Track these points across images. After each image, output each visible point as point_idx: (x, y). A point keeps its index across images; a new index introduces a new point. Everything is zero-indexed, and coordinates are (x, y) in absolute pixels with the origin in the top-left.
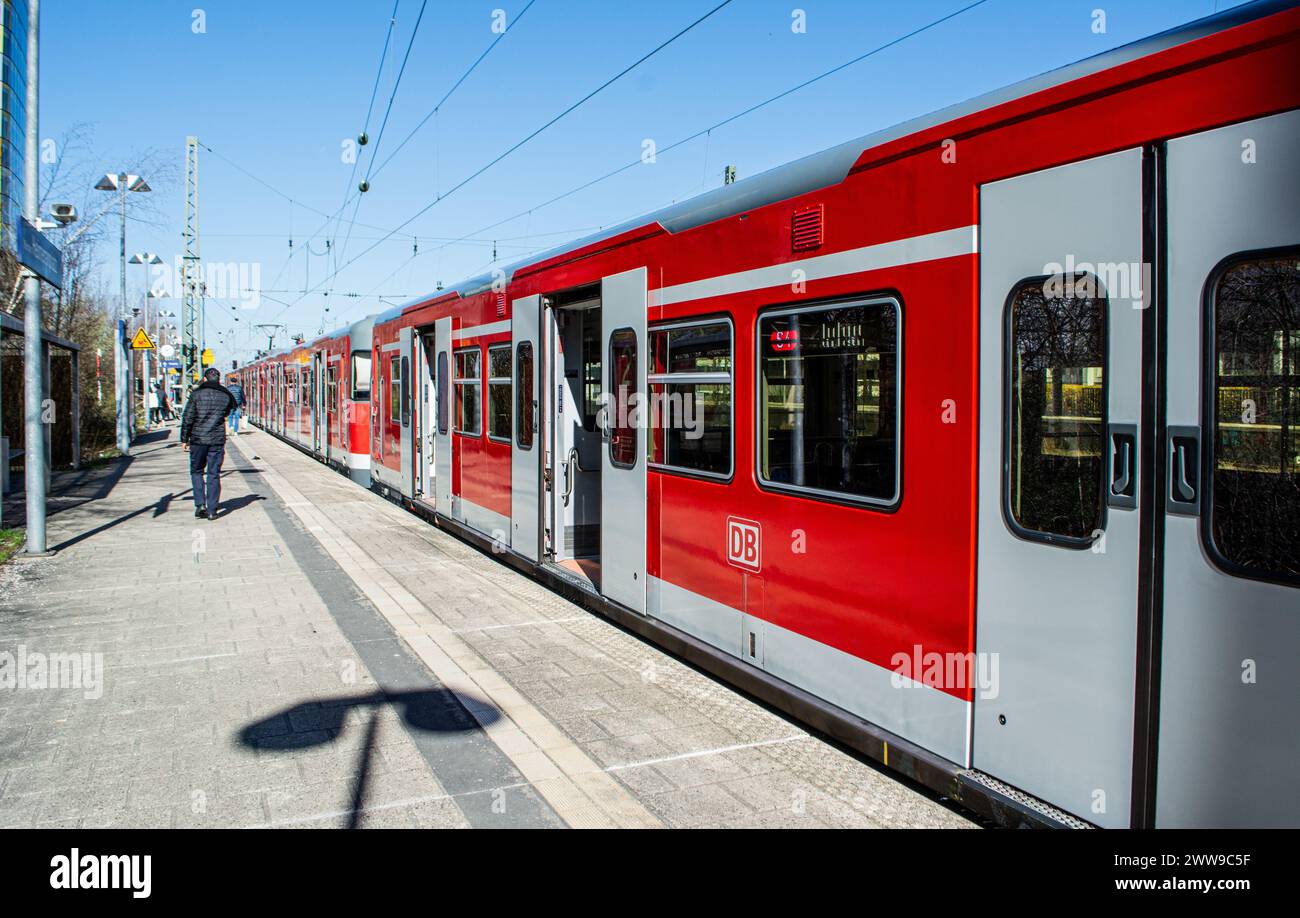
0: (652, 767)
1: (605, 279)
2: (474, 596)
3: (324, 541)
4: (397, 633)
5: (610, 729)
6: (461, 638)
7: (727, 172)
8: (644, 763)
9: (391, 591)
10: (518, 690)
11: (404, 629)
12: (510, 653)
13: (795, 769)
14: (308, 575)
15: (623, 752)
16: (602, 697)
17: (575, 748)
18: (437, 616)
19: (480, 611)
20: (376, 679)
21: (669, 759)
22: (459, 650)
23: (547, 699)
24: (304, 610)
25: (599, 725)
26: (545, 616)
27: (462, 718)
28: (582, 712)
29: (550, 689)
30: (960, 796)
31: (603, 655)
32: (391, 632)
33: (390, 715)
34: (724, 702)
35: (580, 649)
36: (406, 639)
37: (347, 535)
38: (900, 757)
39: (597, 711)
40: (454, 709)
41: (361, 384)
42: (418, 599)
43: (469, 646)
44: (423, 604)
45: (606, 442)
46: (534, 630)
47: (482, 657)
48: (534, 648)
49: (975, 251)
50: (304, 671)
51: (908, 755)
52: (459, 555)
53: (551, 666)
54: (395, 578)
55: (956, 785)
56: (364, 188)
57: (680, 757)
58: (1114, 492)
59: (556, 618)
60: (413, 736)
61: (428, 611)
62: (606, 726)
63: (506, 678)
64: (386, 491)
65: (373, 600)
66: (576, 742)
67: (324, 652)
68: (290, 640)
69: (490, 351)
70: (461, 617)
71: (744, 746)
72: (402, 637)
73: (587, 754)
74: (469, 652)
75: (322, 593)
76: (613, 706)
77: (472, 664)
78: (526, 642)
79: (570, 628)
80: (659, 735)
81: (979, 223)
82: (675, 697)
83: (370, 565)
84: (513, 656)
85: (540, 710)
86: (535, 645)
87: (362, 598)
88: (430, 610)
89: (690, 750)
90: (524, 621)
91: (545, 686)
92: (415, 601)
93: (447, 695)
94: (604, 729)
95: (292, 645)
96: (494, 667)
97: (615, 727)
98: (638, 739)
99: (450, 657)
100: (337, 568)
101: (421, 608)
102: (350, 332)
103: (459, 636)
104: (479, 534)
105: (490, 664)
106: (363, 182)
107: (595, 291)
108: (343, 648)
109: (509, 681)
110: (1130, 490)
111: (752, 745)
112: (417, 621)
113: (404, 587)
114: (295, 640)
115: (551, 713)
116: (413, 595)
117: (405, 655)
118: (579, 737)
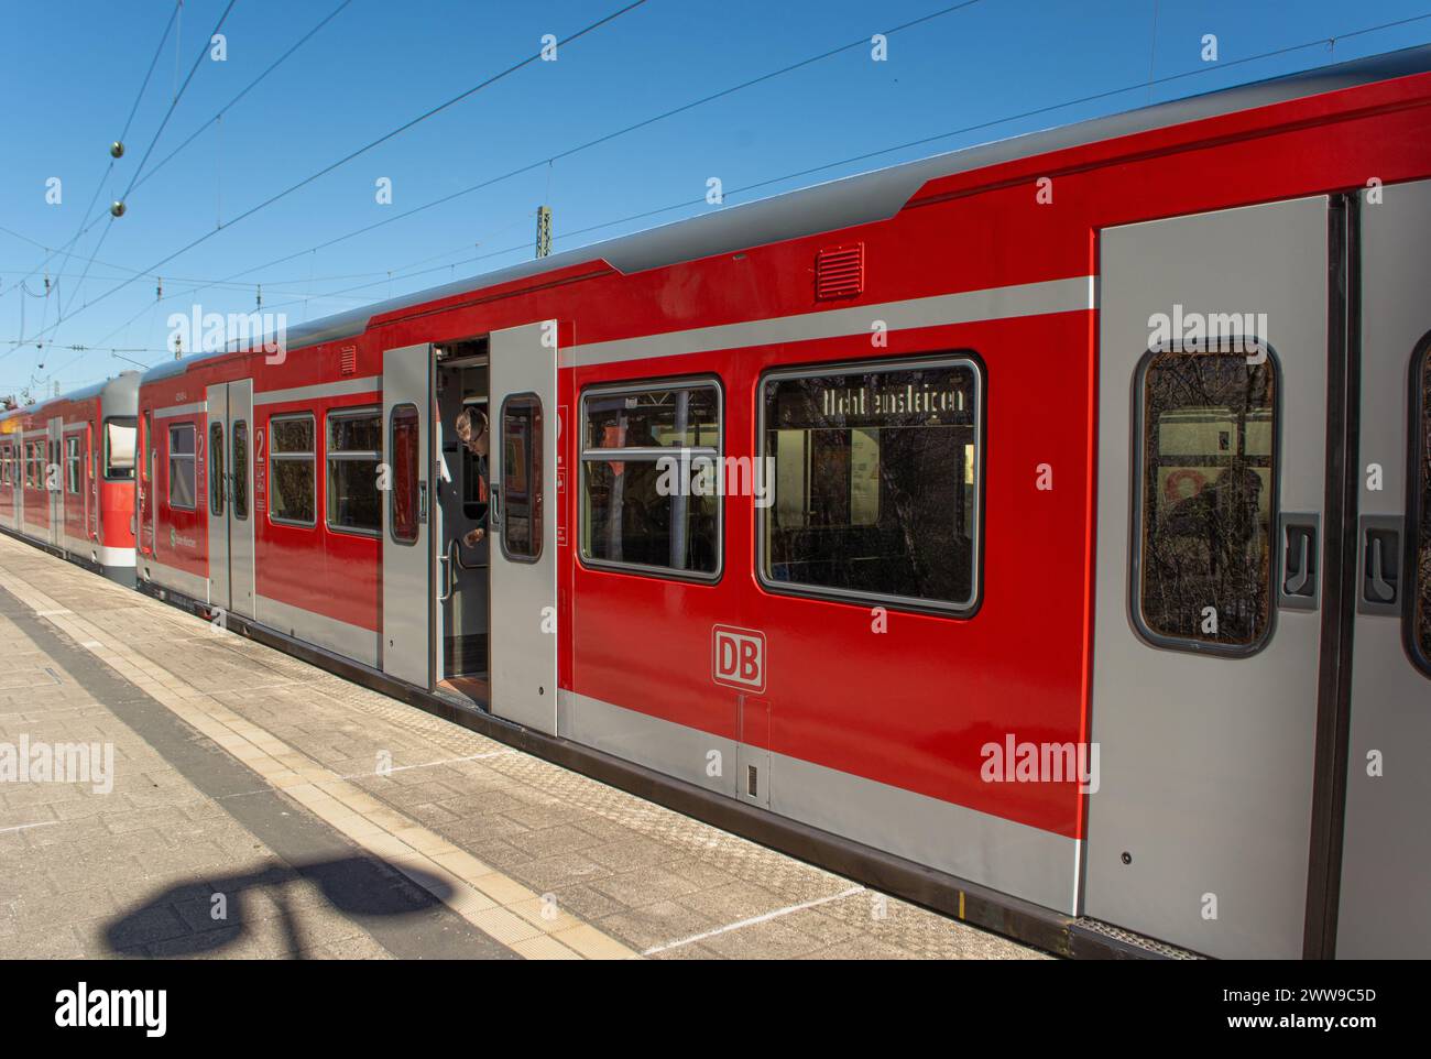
0: (698, 943)
1: (491, 333)
2: (349, 728)
3: (113, 661)
4: (269, 783)
5: (619, 898)
6: (360, 787)
7: (540, 212)
8: (688, 941)
9: (233, 725)
10: (471, 853)
11: (276, 777)
12: (434, 803)
13: (874, 931)
14: (110, 707)
15: (652, 928)
16: (585, 856)
17: (588, 928)
18: (312, 758)
19: (366, 748)
20: (274, 848)
21: (714, 932)
22: (364, 803)
23: (517, 862)
24: (126, 756)
25: (602, 894)
26: (452, 751)
27: (418, 896)
28: (571, 877)
29: (513, 850)
30: (1072, 949)
31: (556, 800)
32: (260, 782)
33: (303, 896)
34: (740, 853)
35: (521, 792)
36: (285, 790)
37: (139, 652)
38: (983, 909)
39: (590, 875)
40: (401, 885)
41: (118, 459)
42: (275, 735)
43: (377, 796)
44: (285, 741)
45: (496, 530)
46: (449, 772)
47: (399, 810)
48: (462, 794)
49: (1091, 306)
50: (168, 842)
51: (996, 906)
52: (300, 676)
53: (498, 818)
54: (230, 709)
55: (1067, 937)
56: (119, 211)
57: (726, 929)
58: (1288, 592)
59: (469, 754)
60: (364, 925)
61: (295, 751)
62: (612, 894)
63: (448, 838)
64: (162, 593)
65: (215, 739)
66: (585, 920)
67: (182, 814)
68: (127, 799)
69: (330, 418)
70: (345, 758)
71: (794, 908)
72: (279, 789)
73: (609, 935)
74: (378, 805)
75: (141, 731)
76: (606, 867)
77: (391, 821)
78: (448, 788)
79: (495, 766)
80: (686, 901)
81: (1097, 273)
82: (677, 851)
83: (187, 691)
84: (440, 807)
85: (515, 878)
86: (462, 791)
87: (199, 736)
88: (298, 749)
89: (734, 920)
90: (430, 760)
91: (505, 846)
92: (271, 738)
93: (380, 865)
94: (611, 899)
95: (133, 806)
96: (424, 825)
97: (624, 896)
98: (662, 909)
99: (357, 813)
100: (145, 696)
101: (286, 749)
102: (102, 393)
103: (354, 784)
104: (315, 649)
105: (416, 820)
106: (117, 204)
107: (481, 347)
108: (206, 806)
109: (453, 841)
110: (1308, 590)
111: (805, 905)
112: (288, 764)
113: (248, 720)
114: (133, 798)
115: (533, 882)
116: (267, 731)
117: (295, 813)
118: (586, 911)
